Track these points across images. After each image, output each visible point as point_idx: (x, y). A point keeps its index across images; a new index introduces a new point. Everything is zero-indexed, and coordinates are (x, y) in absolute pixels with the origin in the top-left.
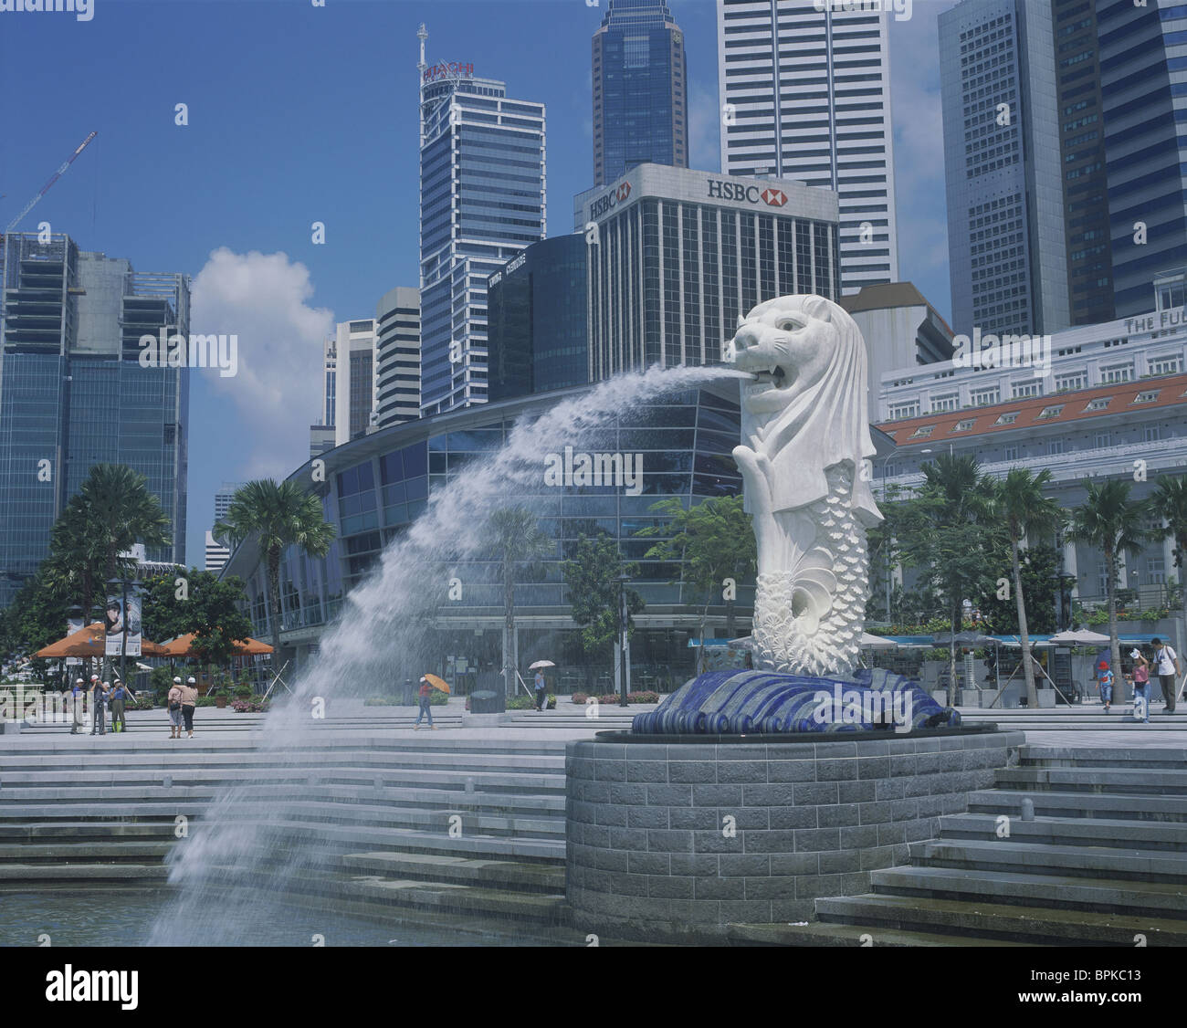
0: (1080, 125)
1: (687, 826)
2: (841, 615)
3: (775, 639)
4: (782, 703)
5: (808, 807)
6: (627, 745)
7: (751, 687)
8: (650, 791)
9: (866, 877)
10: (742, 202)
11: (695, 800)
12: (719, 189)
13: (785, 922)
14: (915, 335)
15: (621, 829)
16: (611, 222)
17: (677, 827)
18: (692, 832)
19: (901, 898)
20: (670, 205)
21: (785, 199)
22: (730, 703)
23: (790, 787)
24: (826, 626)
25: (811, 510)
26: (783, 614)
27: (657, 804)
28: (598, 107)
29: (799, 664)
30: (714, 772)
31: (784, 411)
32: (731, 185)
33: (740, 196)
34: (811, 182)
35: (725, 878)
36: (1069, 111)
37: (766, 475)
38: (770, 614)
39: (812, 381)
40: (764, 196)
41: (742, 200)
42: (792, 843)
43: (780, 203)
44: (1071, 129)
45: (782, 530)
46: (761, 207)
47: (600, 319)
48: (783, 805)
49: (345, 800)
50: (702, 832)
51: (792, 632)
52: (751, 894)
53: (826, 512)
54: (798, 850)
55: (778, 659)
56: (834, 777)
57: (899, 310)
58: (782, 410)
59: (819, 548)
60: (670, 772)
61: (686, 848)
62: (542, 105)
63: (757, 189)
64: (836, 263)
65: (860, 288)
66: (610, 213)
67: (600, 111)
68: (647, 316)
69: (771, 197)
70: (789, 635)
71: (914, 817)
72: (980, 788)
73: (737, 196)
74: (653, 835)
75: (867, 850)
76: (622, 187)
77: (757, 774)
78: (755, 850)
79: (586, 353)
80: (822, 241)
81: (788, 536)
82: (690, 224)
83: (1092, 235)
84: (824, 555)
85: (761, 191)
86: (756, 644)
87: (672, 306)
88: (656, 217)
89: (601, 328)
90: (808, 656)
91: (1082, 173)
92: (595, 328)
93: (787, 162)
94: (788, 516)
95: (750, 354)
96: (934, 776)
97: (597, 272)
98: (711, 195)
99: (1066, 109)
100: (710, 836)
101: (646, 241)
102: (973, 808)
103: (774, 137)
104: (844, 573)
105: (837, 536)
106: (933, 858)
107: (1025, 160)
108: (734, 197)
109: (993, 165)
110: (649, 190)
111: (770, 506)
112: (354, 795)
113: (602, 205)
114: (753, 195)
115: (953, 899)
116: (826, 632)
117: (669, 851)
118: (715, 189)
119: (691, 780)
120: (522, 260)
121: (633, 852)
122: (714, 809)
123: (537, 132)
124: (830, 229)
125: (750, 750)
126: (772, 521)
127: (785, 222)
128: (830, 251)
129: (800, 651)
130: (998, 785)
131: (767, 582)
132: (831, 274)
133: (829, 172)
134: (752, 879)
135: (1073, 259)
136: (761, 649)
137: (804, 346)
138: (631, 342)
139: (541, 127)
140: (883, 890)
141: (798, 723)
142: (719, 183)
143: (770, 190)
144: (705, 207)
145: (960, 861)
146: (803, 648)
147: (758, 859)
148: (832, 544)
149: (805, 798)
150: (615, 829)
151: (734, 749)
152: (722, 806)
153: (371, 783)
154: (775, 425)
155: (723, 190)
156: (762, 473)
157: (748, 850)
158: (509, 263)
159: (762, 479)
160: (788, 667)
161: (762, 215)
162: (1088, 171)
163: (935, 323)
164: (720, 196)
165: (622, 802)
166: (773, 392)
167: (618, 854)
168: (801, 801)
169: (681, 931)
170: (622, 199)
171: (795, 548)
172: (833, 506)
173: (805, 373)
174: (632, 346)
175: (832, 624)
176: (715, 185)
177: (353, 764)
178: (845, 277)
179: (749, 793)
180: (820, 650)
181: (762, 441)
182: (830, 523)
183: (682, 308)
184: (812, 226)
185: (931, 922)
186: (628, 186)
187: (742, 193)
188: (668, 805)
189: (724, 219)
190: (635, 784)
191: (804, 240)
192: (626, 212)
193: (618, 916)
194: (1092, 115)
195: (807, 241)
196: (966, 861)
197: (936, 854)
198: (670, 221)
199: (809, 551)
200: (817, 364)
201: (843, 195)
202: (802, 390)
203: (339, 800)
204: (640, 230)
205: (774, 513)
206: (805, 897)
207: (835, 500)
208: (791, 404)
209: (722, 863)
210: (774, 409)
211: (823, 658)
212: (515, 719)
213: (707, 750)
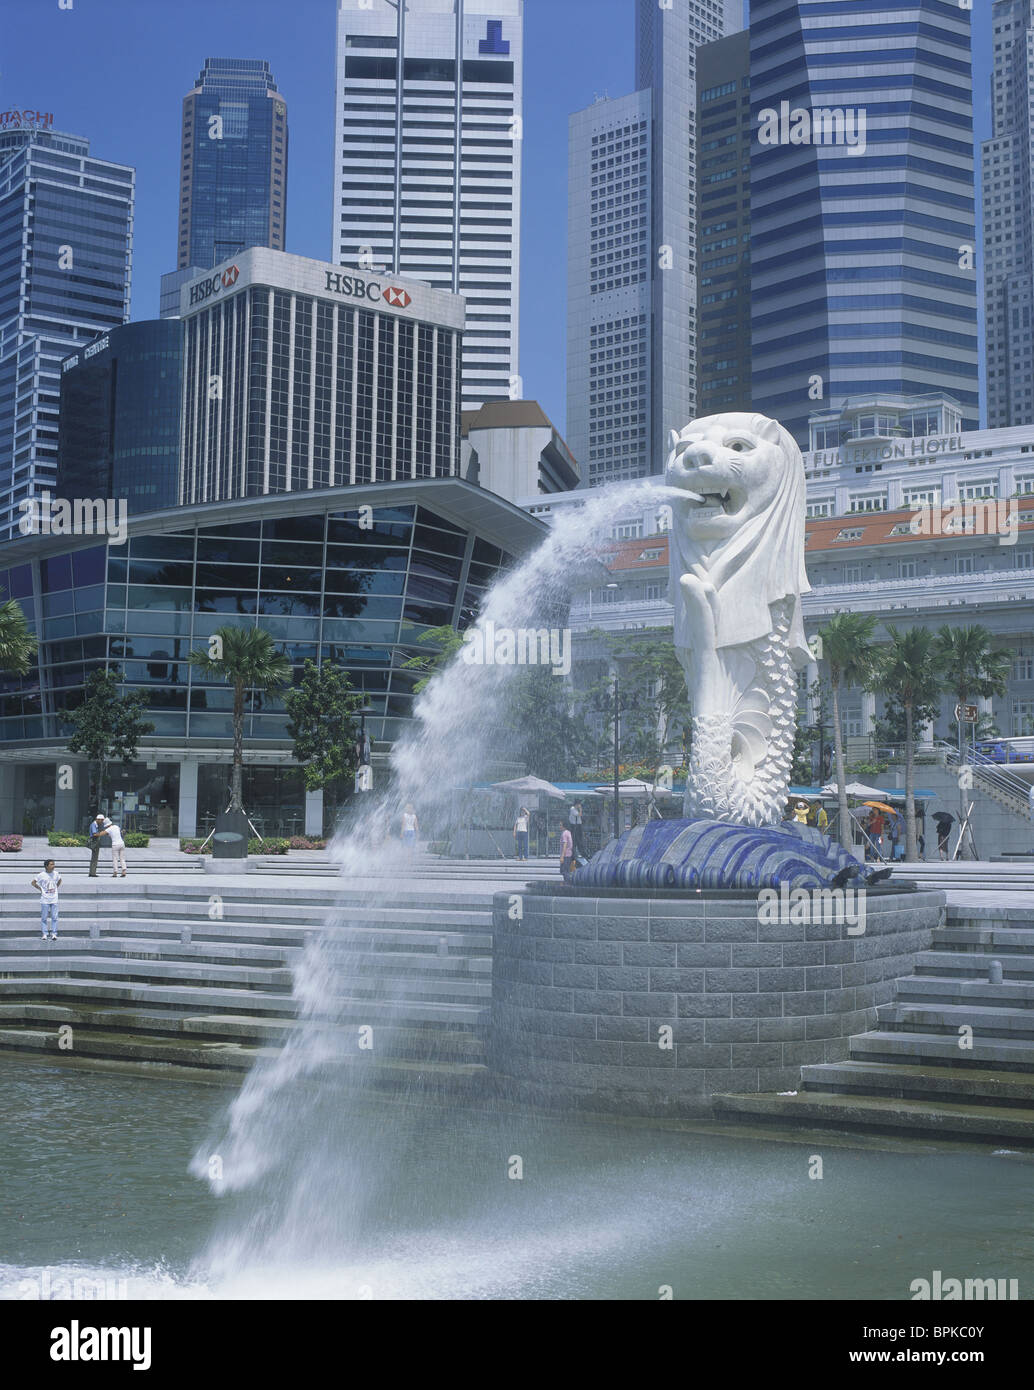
0: (719, 247)
1: (670, 989)
2: (775, 762)
3: (717, 787)
4: (746, 857)
5: (797, 968)
6: (598, 899)
7: (711, 839)
8: (627, 950)
9: (845, 1044)
10: (361, 299)
11: (679, 961)
12: (338, 283)
13: (771, 1091)
14: (538, 458)
15: (588, 991)
16: (214, 309)
17: (659, 990)
18: (675, 995)
19: (881, 1064)
20: (283, 296)
21: (408, 300)
22: (693, 855)
23: (780, 947)
24: (762, 774)
25: (754, 648)
26: (724, 759)
27: (637, 964)
28: (186, 178)
29: (740, 814)
30: (701, 929)
31: (732, 539)
32: (350, 279)
33: (360, 293)
34: (435, 284)
35: (710, 1045)
36: (708, 232)
37: (713, 607)
38: (713, 759)
39: (761, 506)
40: (386, 295)
41: (363, 296)
42: (780, 1007)
43: (403, 304)
44: (709, 250)
45: (724, 669)
46: (382, 306)
47: (196, 416)
48: (773, 966)
49: (141, 956)
50: (686, 995)
51: (733, 779)
52: (738, 1062)
53: (768, 650)
54: (787, 1014)
55: (719, 808)
56: (822, 936)
57: (522, 431)
58: (730, 537)
59: (756, 689)
60: (652, 929)
61: (667, 1012)
62: (132, 170)
63: (379, 286)
64: (459, 374)
65: (482, 404)
66: (213, 299)
67: (189, 183)
68: (252, 417)
69: (393, 296)
70: (731, 782)
71: (879, 980)
72: (922, 949)
73: (356, 292)
74: (629, 999)
75: (847, 1014)
76: (229, 271)
77: (747, 932)
78: (743, 1014)
79: (175, 456)
80: (445, 350)
81: (730, 675)
82: (304, 318)
83: (725, 364)
84: (762, 697)
85: (383, 289)
86: (695, 791)
87: (280, 409)
88: (267, 308)
89: (196, 427)
90: (748, 805)
91: (718, 297)
92: (189, 428)
93: (406, 259)
94: (731, 654)
95: (702, 474)
96: (894, 936)
97: (194, 364)
98: (328, 288)
99: (705, 229)
100: (697, 999)
101: (254, 333)
102: (920, 970)
103: (392, 230)
104: (778, 717)
105: (775, 676)
106: (905, 1023)
107: (652, 279)
108: (353, 292)
109: (618, 282)
110: (259, 278)
111: (715, 642)
112: (154, 950)
113: (205, 289)
114: (374, 292)
115: (946, 1066)
116: (762, 780)
117: (649, 1015)
118: (334, 282)
119: (676, 939)
120: (104, 343)
121: (603, 1016)
122: (701, 970)
123: (125, 200)
124: (454, 337)
125: (741, 906)
126: (714, 657)
127: (407, 325)
128: (454, 361)
129: (741, 801)
130: (935, 946)
131: (709, 724)
132: (454, 386)
133: (450, 274)
134: (740, 1045)
135: (704, 389)
136: (700, 797)
137: (756, 469)
138: (231, 446)
139: (130, 194)
140: (862, 1056)
141: (769, 878)
142: (338, 276)
143: (393, 289)
144: (321, 301)
145: (934, 1026)
146: (744, 797)
147: (746, 1024)
148: (770, 685)
149: (795, 959)
150: (580, 991)
151: (724, 905)
152: (708, 967)
153: (176, 936)
154: (721, 554)
155: (342, 284)
156: (709, 605)
157: (736, 1015)
158: (87, 346)
159: (709, 613)
160: (729, 816)
161: (383, 316)
162: (724, 297)
163: (558, 446)
164: (338, 290)
165: (593, 962)
166: (722, 517)
167: (585, 1019)
168: (790, 961)
169: (661, 1101)
170: (228, 285)
171: (734, 689)
172: (774, 644)
173: (755, 498)
174: (231, 450)
175: (767, 772)
176: (334, 278)
177: (129, 914)
178: (466, 390)
179: (738, 953)
180: (759, 800)
181: (707, 570)
182: (770, 663)
183: (291, 412)
184: (436, 332)
185: (940, 1090)
186: (236, 269)
187: (362, 289)
188: (649, 965)
189: (341, 316)
190: (610, 943)
191: (426, 345)
192: (232, 300)
193: (582, 1087)
194: (731, 238)
195: (430, 348)
196: (943, 1026)
197: (909, 1019)
198: (282, 314)
199: (746, 694)
200: (766, 490)
201: (471, 301)
202: (750, 517)
203: (133, 956)
204: (248, 322)
205: (717, 650)
206: (792, 1065)
207: (776, 638)
208: (740, 530)
209: (708, 1028)
210: (721, 536)
211: (760, 806)
212: (261, 865)
213: (693, 905)
